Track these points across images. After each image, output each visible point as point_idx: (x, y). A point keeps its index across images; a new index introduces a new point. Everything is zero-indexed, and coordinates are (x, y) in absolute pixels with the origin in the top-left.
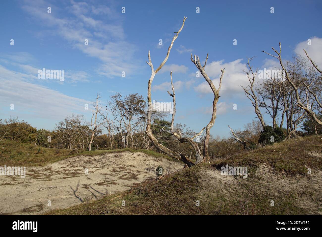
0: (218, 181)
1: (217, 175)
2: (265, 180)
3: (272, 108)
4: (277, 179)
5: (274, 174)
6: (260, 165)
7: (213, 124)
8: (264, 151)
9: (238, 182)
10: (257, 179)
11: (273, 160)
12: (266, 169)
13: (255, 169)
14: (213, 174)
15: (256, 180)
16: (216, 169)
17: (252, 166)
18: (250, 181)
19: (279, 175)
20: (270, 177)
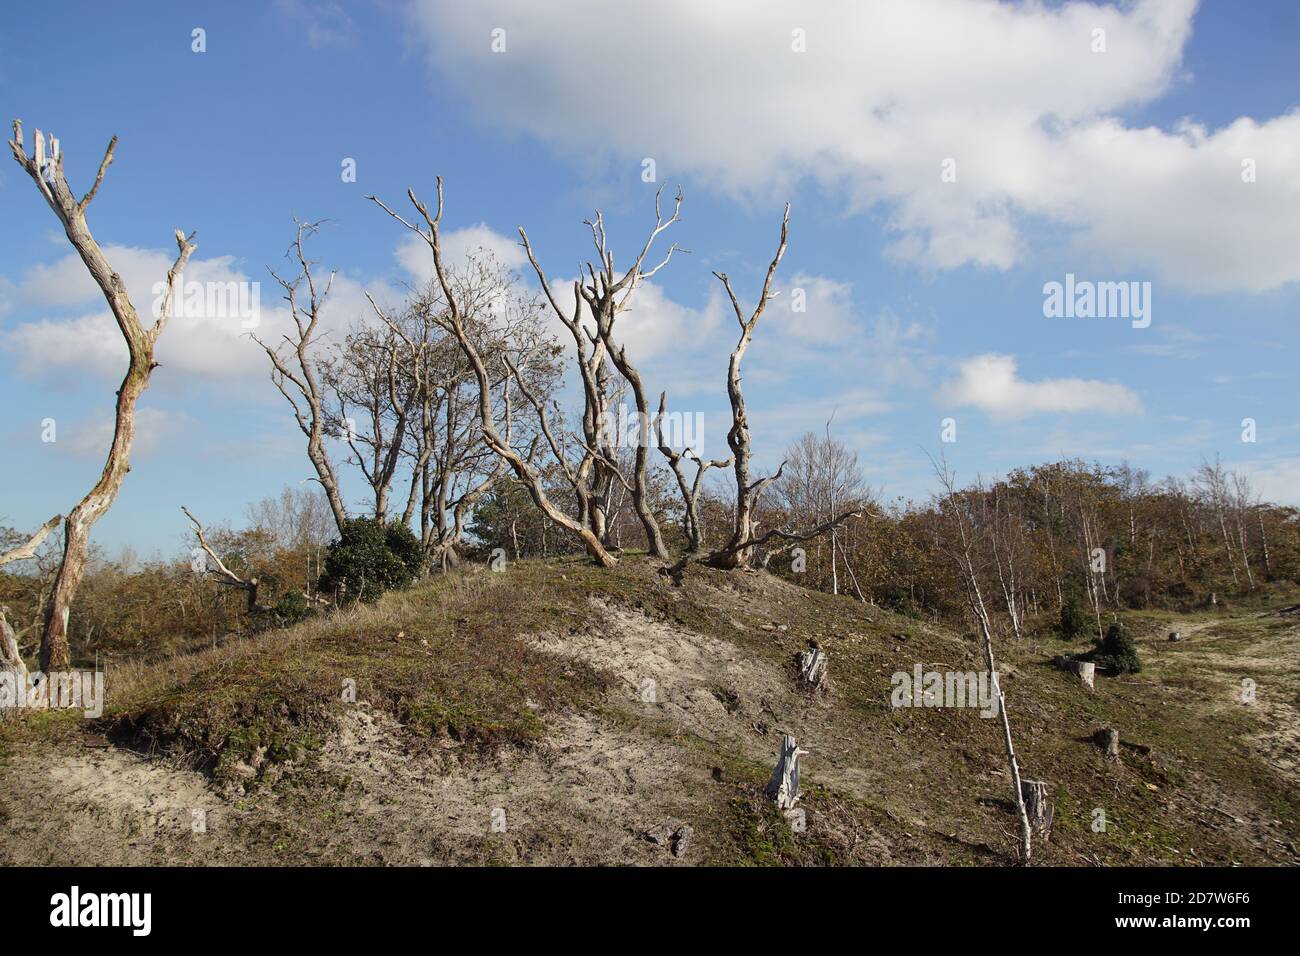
0: (116, 823)
1: (110, 787)
2: (367, 792)
3: (373, 444)
4: (423, 781)
5: (406, 753)
6: (343, 714)
7: (107, 501)
8: (356, 641)
9: (229, 817)
10: (330, 789)
11: (399, 682)
12: (371, 734)
13: (319, 737)
14: (85, 784)
15: (325, 797)
16: (107, 743)
17: (305, 719)
18: (296, 806)
19: (431, 756)
20: (392, 770)
